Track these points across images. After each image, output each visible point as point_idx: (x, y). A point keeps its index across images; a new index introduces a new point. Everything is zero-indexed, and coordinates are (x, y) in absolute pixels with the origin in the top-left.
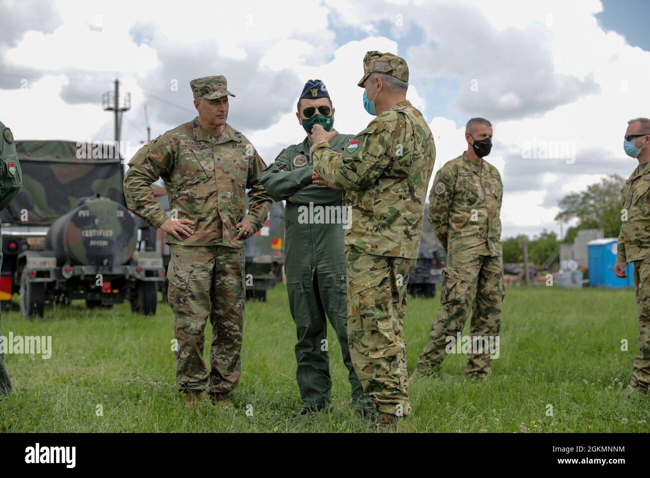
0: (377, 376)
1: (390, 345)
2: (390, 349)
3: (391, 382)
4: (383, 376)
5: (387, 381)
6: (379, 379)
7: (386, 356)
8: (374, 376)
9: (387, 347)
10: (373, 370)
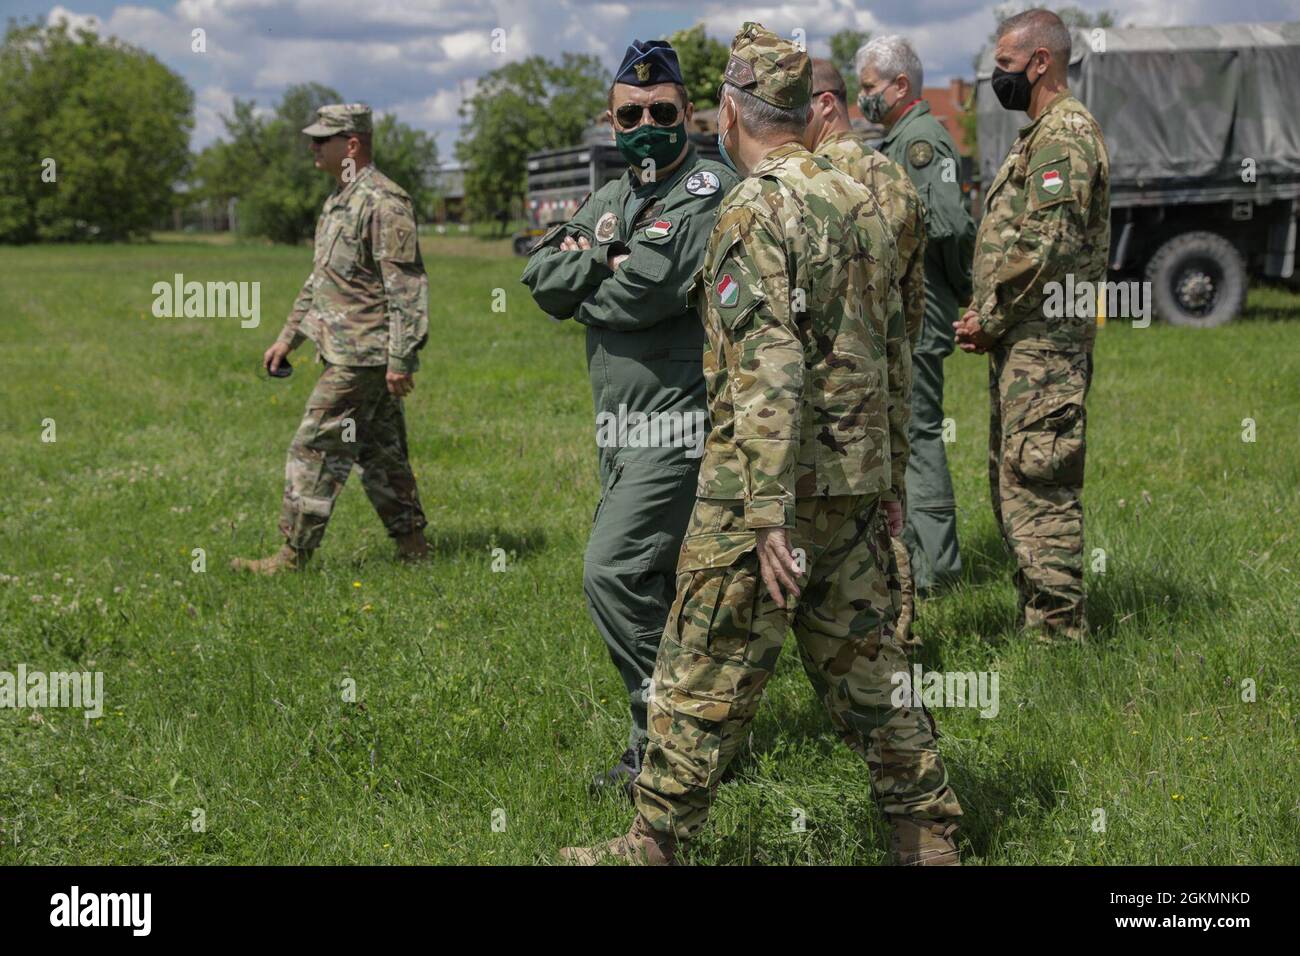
0: (670, 746)
1: (718, 697)
2: (714, 706)
3: (689, 770)
4: (678, 752)
5: (682, 765)
6: (668, 752)
7: (700, 715)
8: (664, 742)
9: (711, 699)
10: (668, 729)
